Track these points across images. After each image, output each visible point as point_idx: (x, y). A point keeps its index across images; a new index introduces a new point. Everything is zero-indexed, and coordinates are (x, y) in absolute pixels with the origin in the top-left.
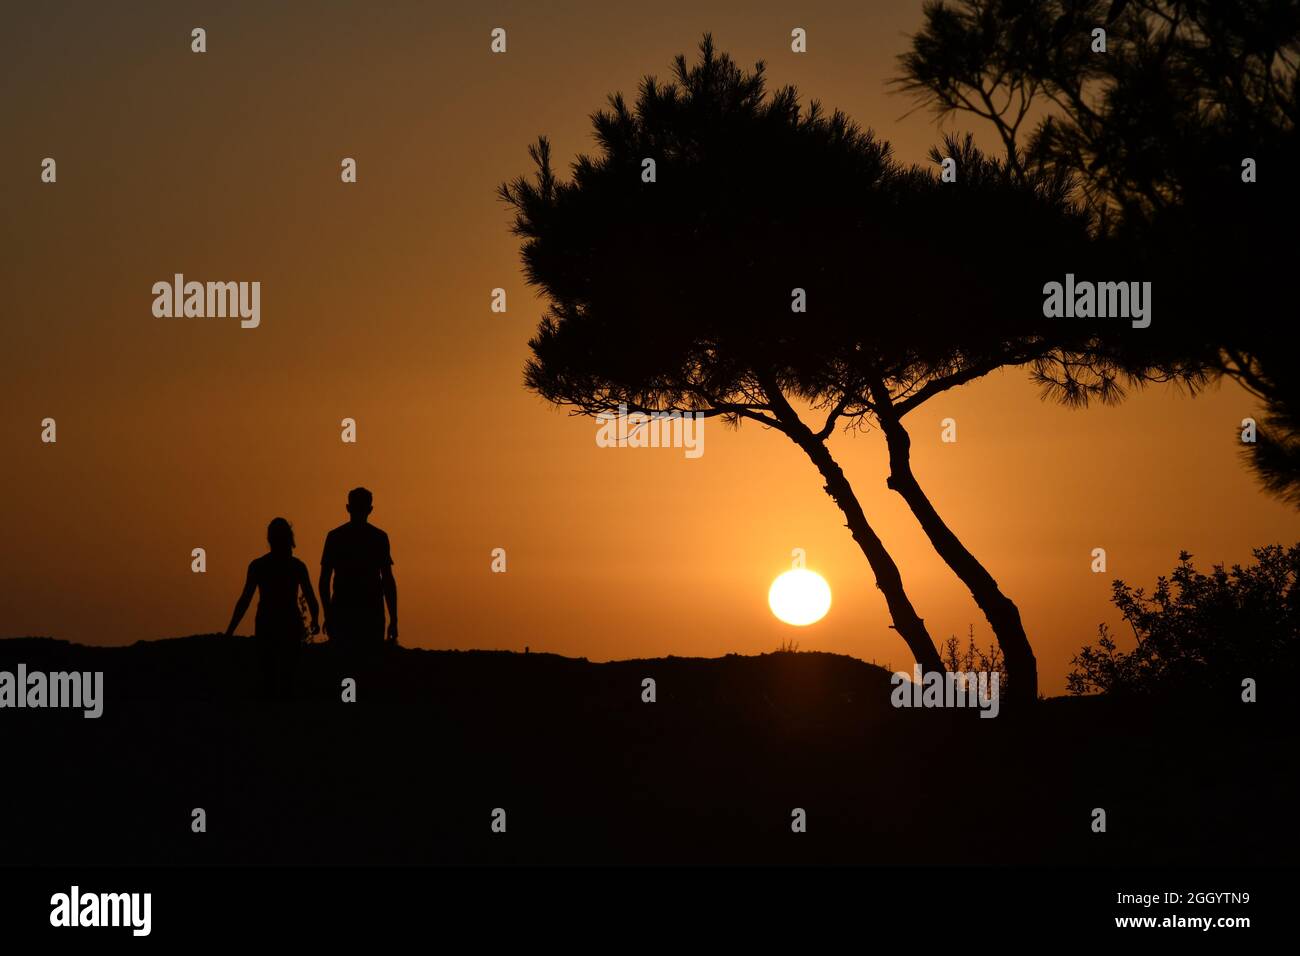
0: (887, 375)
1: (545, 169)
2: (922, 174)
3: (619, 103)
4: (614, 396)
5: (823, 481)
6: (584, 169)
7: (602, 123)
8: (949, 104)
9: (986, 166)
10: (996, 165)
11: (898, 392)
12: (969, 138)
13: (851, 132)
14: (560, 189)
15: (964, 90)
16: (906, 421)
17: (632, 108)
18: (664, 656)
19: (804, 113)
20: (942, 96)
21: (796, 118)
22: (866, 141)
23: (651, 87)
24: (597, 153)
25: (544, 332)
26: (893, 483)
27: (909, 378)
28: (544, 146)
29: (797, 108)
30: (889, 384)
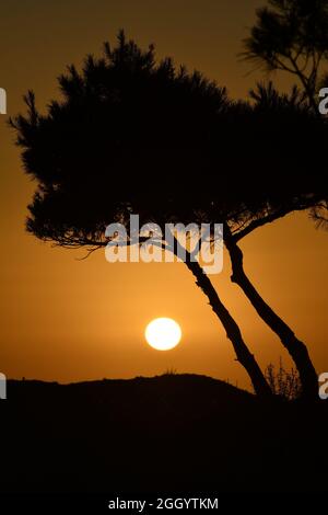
0: (230, 218)
1: (33, 108)
2: (244, 105)
3: (73, 70)
4: (76, 235)
5: (195, 279)
6: (55, 108)
7: (63, 81)
8: (273, 66)
9: (280, 99)
10: (286, 98)
11: (235, 228)
12: (271, 84)
13: (204, 82)
14: (41, 119)
15: (281, 58)
16: (240, 244)
17: (80, 72)
18: (101, 379)
19: (177, 73)
20: (269, 62)
21: (173, 75)
22: (212, 87)
23: (91, 60)
24: (62, 99)
25: (36, 200)
26: (234, 279)
27: (241, 220)
28: (32, 95)
29: (173, 70)
30: (230, 223)
